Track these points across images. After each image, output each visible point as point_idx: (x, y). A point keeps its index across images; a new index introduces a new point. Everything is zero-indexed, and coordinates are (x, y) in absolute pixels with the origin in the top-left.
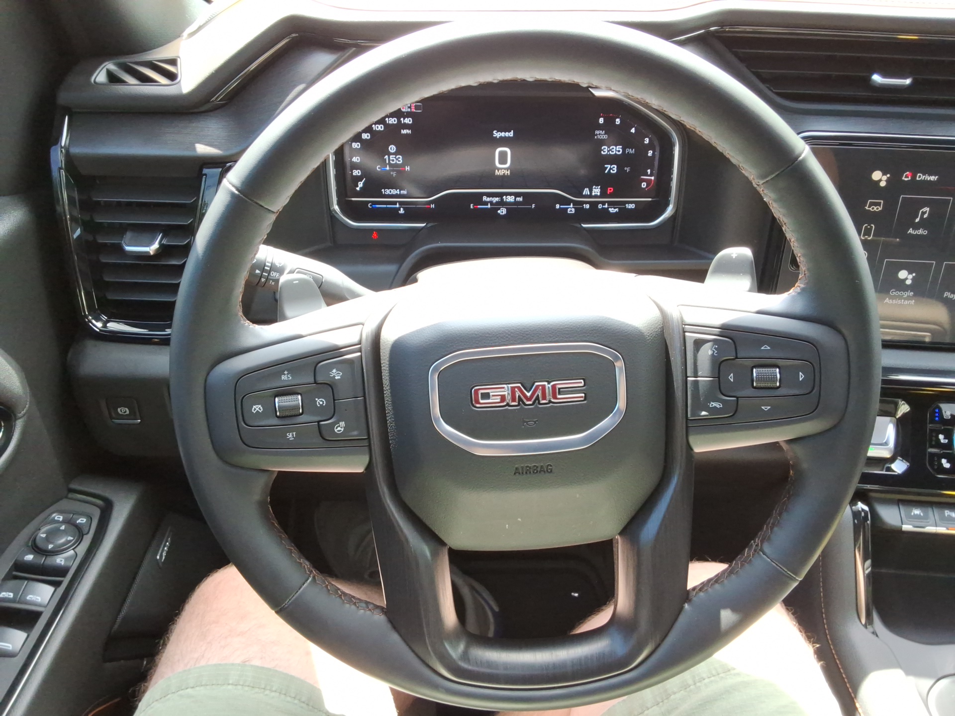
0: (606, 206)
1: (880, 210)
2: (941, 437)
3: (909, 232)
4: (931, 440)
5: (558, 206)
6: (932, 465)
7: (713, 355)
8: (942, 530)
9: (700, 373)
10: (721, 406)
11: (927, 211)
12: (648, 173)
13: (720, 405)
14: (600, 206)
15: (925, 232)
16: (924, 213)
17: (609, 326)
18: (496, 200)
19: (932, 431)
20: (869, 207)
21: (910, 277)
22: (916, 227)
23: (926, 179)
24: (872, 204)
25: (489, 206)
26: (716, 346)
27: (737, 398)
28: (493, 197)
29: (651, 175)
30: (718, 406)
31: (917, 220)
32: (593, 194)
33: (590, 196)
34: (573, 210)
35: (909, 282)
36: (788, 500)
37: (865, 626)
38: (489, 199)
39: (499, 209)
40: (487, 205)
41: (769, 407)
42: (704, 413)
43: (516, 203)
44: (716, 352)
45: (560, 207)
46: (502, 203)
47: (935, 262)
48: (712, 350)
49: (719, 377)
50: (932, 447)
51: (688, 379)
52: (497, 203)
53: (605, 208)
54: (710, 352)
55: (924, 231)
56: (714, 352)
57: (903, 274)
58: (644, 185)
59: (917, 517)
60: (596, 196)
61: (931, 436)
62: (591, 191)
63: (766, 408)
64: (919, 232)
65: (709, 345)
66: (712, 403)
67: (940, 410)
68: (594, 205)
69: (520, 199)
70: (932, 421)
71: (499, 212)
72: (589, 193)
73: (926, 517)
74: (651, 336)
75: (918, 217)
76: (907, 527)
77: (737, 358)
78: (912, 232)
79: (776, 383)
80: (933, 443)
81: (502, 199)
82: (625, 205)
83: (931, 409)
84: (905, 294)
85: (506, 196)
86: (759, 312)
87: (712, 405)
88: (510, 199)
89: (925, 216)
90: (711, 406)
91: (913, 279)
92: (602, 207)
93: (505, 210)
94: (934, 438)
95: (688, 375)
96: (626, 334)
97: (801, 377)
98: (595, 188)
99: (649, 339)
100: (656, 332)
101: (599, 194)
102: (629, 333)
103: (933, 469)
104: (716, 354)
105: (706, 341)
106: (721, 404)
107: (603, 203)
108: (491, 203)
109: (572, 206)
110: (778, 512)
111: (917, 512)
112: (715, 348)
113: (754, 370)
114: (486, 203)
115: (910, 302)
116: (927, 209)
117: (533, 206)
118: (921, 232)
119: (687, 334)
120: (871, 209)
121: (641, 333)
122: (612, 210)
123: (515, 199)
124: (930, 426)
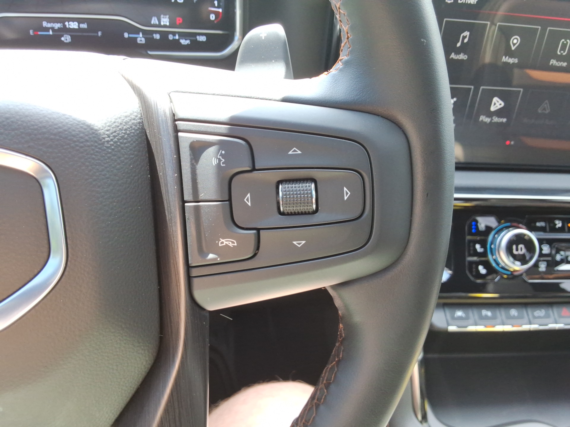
0: (177, 37)
2: (478, 246)
3: (451, 56)
4: (469, 250)
5: (126, 35)
6: (471, 272)
7: (219, 165)
8: (481, 328)
9: (202, 196)
10: (236, 244)
11: (466, 36)
12: (214, 4)
13: (233, 243)
14: (171, 37)
15: (465, 57)
16: (464, 38)
17: (27, 116)
18: (57, 26)
19: (470, 241)
21: (452, 102)
22: (459, 51)
23: (466, 2)
25: (51, 33)
26: (223, 152)
27: (258, 230)
28: (54, 23)
29: (218, 7)
30: (231, 245)
31: (459, 45)
32: (162, 24)
33: (159, 26)
34: (143, 39)
36: (337, 366)
37: (421, 422)
38: (49, 25)
39: (62, 36)
40: (49, 31)
41: (304, 242)
42: (211, 256)
43: (80, 30)
44: (223, 160)
45: (129, 36)
46: (65, 30)
47: (472, 87)
48: (217, 158)
49: (230, 200)
50: (470, 255)
51: (186, 204)
52: (59, 29)
53: (176, 40)
54: (215, 162)
55: (464, 55)
56: (220, 160)
58: (212, 17)
59: (460, 318)
60: (165, 26)
61: (469, 246)
62: (159, 20)
63: (299, 244)
64: (460, 57)
65: (212, 150)
66: (222, 240)
67: (477, 222)
68: (164, 35)
69: (84, 26)
70: (471, 234)
71: (63, 39)
72: (157, 23)
73: (467, 318)
74: (115, 137)
75: (459, 42)
76: (452, 328)
77: (254, 169)
78: (453, 56)
79: (312, 206)
80: (472, 252)
81: (65, 26)
82: (196, 37)
83: (468, 223)
85: (68, 22)
86: (286, 100)
87: (222, 243)
88: (74, 25)
89: (466, 40)
90: (220, 245)
91: (454, 104)
92: (173, 39)
93: (70, 37)
94: (472, 248)
95: (185, 199)
96: (61, 130)
97: (347, 194)
98: (163, 18)
99: (108, 142)
100: (126, 130)
101: (168, 24)
102: (65, 128)
103: (473, 276)
104: (223, 163)
105: (208, 145)
106: (235, 241)
107: (174, 34)
108: (53, 29)
109: (141, 35)
110: (325, 382)
111: (459, 313)
112: (221, 155)
113: (280, 186)
114: (47, 29)
116: (467, 33)
117: (100, 34)
118: (462, 57)
119: (180, 134)
121: (92, 129)
122: (184, 42)
123: (79, 26)
124: (468, 238)
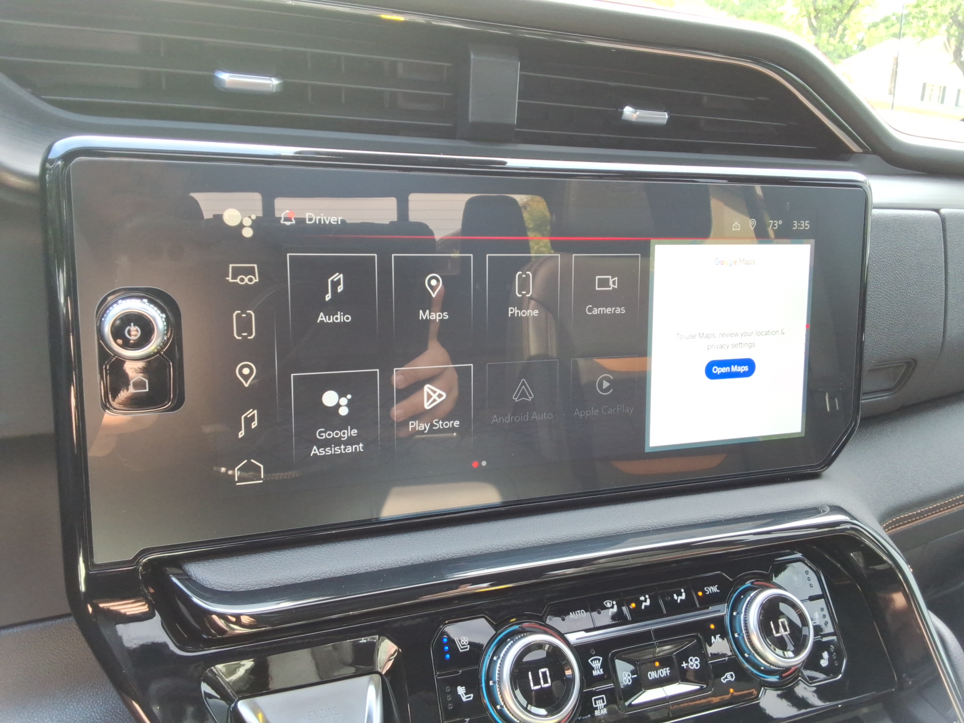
1: (256, 282)
2: (461, 690)
3: (320, 319)
4: (445, 703)
11: (339, 279)
15: (348, 318)
16: (335, 284)
19: (444, 683)
20: (234, 277)
21: (344, 401)
22: (330, 309)
23: (322, 222)
24: (237, 273)
31: (328, 297)
35: (344, 411)
47: (378, 370)
55: (344, 315)
57: (330, 398)
61: (444, 694)
64: (337, 319)
70: (441, 663)
75: (327, 292)
78: (324, 319)
80: (451, 706)
83: (434, 640)
84: (344, 433)
89: (340, 289)
91: (349, 405)
94: (449, 695)
115: (356, 448)
118: (340, 318)
120: (238, 281)
124: (438, 675)
